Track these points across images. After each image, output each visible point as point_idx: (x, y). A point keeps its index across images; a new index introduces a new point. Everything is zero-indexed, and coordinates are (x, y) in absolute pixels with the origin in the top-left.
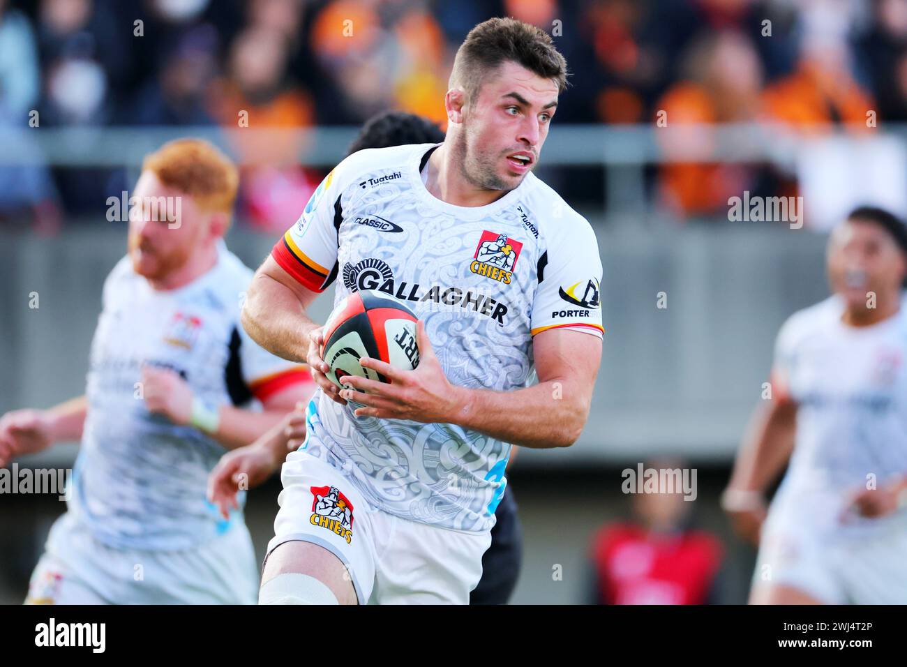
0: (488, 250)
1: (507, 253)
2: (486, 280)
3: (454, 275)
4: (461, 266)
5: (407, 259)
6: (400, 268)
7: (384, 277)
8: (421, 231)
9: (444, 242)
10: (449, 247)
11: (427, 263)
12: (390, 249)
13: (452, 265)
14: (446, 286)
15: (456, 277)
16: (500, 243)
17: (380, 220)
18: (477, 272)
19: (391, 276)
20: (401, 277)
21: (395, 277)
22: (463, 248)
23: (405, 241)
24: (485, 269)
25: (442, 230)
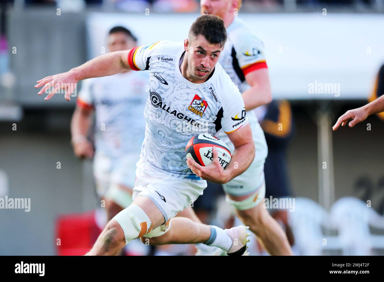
0: (196, 103)
1: (202, 106)
2: (193, 114)
3: (182, 109)
4: (186, 106)
5: (168, 97)
6: (165, 99)
7: (159, 101)
8: (174, 87)
9: (181, 94)
10: (183, 97)
11: (174, 100)
12: (162, 91)
13: (183, 105)
14: (179, 111)
15: (183, 110)
16: (200, 101)
17: (161, 78)
18: (190, 110)
19: (161, 101)
20: (165, 103)
21: (163, 101)
22: (187, 99)
23: (168, 89)
24: (193, 110)
25: (182, 89)
